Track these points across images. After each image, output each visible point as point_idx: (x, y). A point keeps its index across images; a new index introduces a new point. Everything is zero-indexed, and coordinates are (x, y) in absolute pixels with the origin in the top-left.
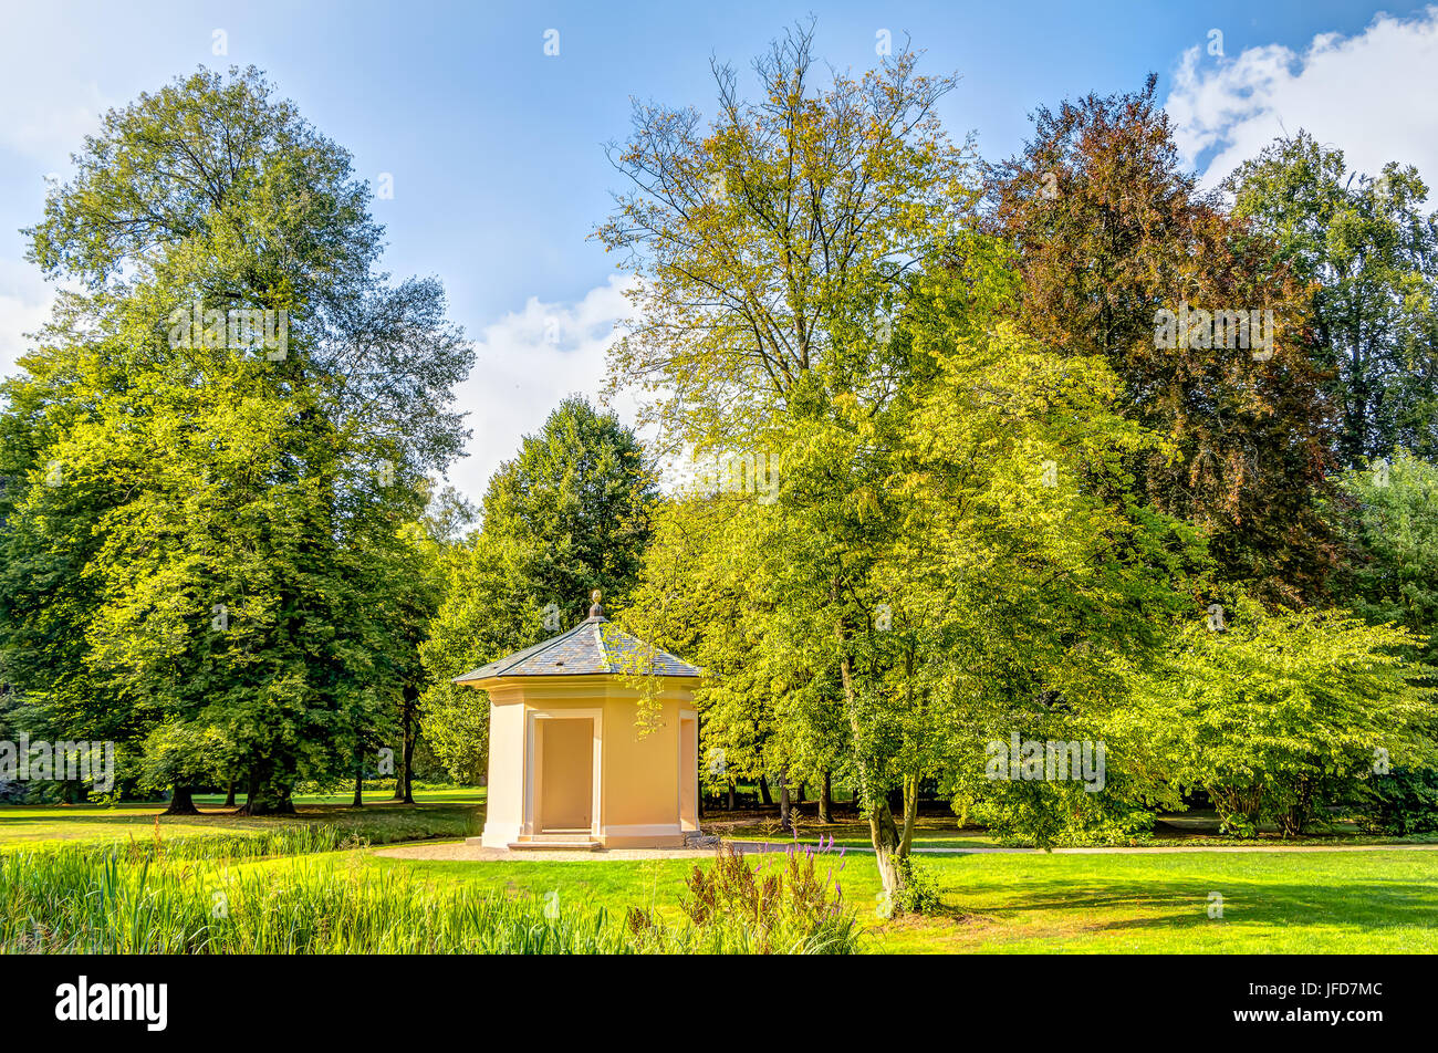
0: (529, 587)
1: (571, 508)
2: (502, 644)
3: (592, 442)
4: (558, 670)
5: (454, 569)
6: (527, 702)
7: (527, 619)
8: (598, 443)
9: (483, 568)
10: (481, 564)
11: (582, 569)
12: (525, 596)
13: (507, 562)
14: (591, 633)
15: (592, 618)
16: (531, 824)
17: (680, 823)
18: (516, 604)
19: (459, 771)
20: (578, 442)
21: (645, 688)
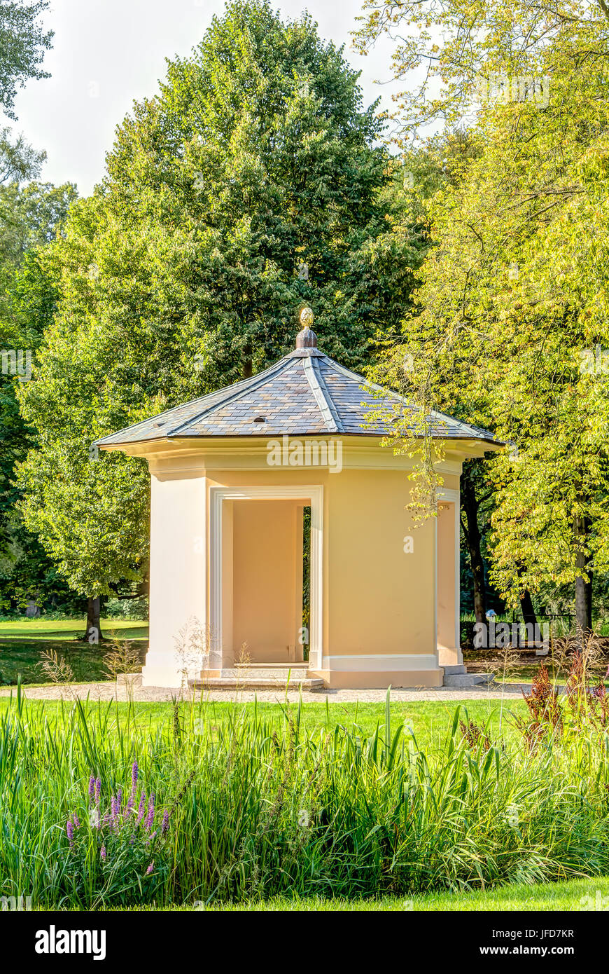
0: (189, 300)
1: (248, 175)
2: (150, 388)
3: (279, 69)
4: (258, 429)
5: (65, 271)
6: (211, 475)
7: (187, 349)
8: (287, 71)
9: (114, 269)
10: (110, 262)
11: (271, 271)
12: (183, 314)
13: (154, 262)
14: (301, 372)
15: (299, 350)
16: (220, 653)
17: (436, 652)
18: (168, 325)
19: (83, 580)
20: (257, 70)
21: (420, 455)
